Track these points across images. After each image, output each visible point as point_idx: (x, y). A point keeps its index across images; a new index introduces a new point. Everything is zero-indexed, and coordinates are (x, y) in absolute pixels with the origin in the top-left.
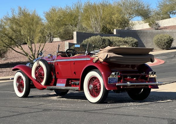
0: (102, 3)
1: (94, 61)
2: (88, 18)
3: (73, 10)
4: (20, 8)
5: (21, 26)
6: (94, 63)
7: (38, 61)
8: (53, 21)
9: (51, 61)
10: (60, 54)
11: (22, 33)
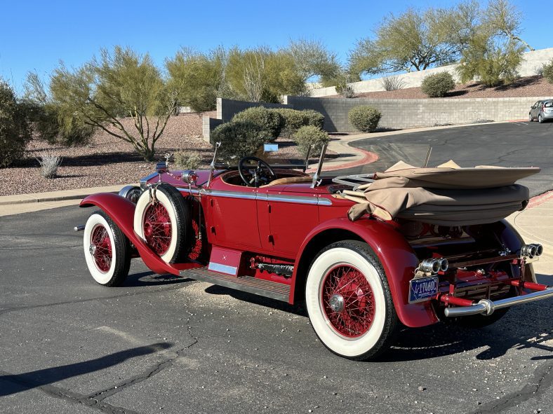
0: (258, 51)
1: (352, 216)
2: (238, 75)
3: (210, 61)
4: (119, 50)
5: (119, 84)
6: (351, 220)
7: (153, 190)
8: (182, 76)
9: (192, 188)
10: (220, 171)
11: (123, 97)
